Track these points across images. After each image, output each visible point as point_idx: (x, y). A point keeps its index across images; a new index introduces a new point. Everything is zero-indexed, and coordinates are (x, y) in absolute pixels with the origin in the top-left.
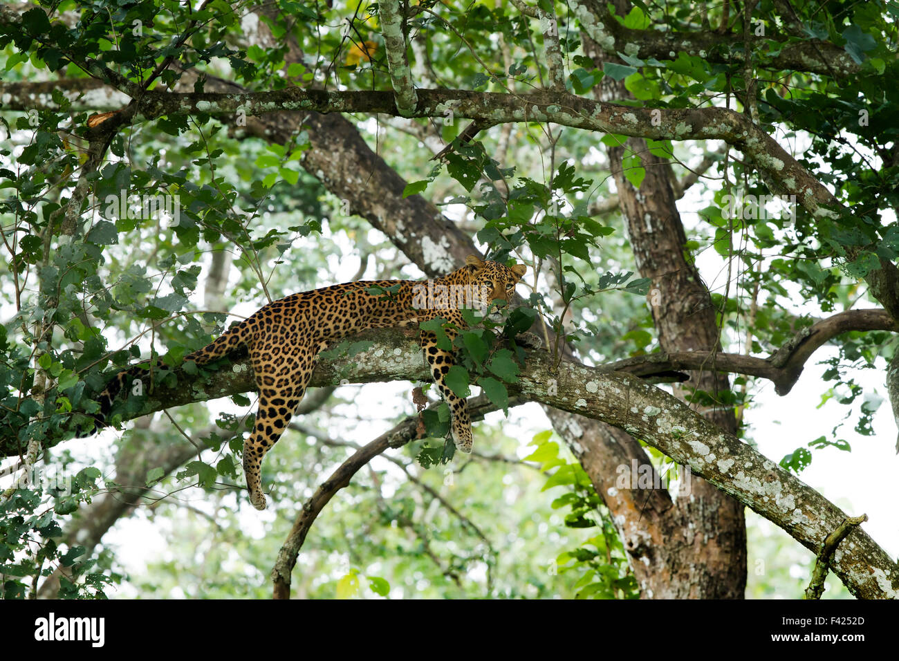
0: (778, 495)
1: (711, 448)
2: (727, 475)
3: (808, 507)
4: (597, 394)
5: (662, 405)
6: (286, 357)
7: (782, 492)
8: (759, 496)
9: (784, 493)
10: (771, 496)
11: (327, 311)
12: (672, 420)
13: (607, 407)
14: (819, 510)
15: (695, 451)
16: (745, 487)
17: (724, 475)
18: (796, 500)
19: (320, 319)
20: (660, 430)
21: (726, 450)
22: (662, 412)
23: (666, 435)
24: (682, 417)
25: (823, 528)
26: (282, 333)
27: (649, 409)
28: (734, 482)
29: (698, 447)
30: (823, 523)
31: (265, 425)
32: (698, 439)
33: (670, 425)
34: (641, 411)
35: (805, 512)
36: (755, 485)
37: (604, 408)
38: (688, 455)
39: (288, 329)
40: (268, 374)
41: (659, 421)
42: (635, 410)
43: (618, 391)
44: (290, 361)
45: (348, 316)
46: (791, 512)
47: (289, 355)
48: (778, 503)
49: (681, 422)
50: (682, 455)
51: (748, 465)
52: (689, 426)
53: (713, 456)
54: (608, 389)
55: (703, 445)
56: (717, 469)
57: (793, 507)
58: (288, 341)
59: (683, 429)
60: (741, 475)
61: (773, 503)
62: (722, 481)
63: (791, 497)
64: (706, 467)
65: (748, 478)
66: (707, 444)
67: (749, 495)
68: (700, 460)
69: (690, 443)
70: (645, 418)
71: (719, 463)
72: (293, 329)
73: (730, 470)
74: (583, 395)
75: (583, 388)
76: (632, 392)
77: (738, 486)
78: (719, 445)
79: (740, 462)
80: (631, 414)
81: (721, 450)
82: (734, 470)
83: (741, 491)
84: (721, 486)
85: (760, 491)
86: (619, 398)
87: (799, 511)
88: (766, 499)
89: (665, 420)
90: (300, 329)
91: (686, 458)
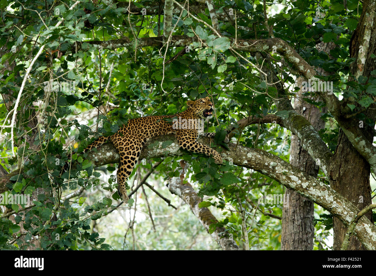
0: (327, 196)
1: (299, 178)
2: (306, 189)
3: (339, 200)
4: (251, 158)
5: (277, 161)
6: (127, 139)
7: (328, 195)
8: (319, 197)
9: (329, 195)
10: (324, 197)
11: (141, 123)
12: (282, 167)
13: (256, 163)
14: (342, 201)
15: (292, 180)
16: (313, 193)
17: (304, 189)
18: (334, 198)
19: (139, 126)
20: (277, 172)
21: (305, 178)
22: (277, 164)
23: (280, 174)
24: (286, 166)
25: (344, 209)
26: (125, 130)
27: (272, 163)
28: (309, 191)
29: (294, 178)
30: (344, 206)
31: (124, 168)
32: (293, 175)
33: (281, 170)
34: (269, 164)
35: (337, 202)
36: (317, 192)
37: (254, 164)
38: (289, 181)
39: (127, 129)
40: (121, 146)
41: (276, 168)
42: (266, 164)
43: (259, 156)
44: (129, 140)
45: (149, 125)
46: (332, 202)
47: (128, 138)
48: (327, 199)
49: (286, 168)
50: (286, 182)
51: (314, 184)
52: (289, 169)
53: (300, 181)
54: (256, 156)
55: (295, 177)
56: (302, 187)
57: (333, 200)
58: (127, 133)
59: (287, 171)
60: (311, 188)
61: (324, 199)
62: (304, 191)
63: (332, 196)
64: (297, 186)
65: (314, 190)
66: (297, 176)
67: (315, 196)
68: (295, 183)
69: (290, 176)
70: (270, 167)
71: (302, 184)
72: (129, 129)
73: (307, 186)
74: (246, 159)
75: (246, 156)
76: (265, 156)
77: (310, 193)
78: (302, 177)
79: (311, 183)
80: (265, 166)
81: (303, 179)
82: (309, 187)
83: (312, 195)
84: (303, 193)
85: (320, 194)
86: (260, 159)
87: (335, 202)
88: (322, 198)
89: (279, 167)
90: (132, 129)
91: (288, 182)
